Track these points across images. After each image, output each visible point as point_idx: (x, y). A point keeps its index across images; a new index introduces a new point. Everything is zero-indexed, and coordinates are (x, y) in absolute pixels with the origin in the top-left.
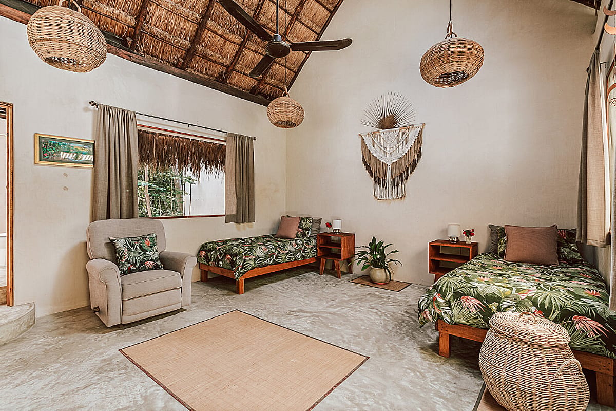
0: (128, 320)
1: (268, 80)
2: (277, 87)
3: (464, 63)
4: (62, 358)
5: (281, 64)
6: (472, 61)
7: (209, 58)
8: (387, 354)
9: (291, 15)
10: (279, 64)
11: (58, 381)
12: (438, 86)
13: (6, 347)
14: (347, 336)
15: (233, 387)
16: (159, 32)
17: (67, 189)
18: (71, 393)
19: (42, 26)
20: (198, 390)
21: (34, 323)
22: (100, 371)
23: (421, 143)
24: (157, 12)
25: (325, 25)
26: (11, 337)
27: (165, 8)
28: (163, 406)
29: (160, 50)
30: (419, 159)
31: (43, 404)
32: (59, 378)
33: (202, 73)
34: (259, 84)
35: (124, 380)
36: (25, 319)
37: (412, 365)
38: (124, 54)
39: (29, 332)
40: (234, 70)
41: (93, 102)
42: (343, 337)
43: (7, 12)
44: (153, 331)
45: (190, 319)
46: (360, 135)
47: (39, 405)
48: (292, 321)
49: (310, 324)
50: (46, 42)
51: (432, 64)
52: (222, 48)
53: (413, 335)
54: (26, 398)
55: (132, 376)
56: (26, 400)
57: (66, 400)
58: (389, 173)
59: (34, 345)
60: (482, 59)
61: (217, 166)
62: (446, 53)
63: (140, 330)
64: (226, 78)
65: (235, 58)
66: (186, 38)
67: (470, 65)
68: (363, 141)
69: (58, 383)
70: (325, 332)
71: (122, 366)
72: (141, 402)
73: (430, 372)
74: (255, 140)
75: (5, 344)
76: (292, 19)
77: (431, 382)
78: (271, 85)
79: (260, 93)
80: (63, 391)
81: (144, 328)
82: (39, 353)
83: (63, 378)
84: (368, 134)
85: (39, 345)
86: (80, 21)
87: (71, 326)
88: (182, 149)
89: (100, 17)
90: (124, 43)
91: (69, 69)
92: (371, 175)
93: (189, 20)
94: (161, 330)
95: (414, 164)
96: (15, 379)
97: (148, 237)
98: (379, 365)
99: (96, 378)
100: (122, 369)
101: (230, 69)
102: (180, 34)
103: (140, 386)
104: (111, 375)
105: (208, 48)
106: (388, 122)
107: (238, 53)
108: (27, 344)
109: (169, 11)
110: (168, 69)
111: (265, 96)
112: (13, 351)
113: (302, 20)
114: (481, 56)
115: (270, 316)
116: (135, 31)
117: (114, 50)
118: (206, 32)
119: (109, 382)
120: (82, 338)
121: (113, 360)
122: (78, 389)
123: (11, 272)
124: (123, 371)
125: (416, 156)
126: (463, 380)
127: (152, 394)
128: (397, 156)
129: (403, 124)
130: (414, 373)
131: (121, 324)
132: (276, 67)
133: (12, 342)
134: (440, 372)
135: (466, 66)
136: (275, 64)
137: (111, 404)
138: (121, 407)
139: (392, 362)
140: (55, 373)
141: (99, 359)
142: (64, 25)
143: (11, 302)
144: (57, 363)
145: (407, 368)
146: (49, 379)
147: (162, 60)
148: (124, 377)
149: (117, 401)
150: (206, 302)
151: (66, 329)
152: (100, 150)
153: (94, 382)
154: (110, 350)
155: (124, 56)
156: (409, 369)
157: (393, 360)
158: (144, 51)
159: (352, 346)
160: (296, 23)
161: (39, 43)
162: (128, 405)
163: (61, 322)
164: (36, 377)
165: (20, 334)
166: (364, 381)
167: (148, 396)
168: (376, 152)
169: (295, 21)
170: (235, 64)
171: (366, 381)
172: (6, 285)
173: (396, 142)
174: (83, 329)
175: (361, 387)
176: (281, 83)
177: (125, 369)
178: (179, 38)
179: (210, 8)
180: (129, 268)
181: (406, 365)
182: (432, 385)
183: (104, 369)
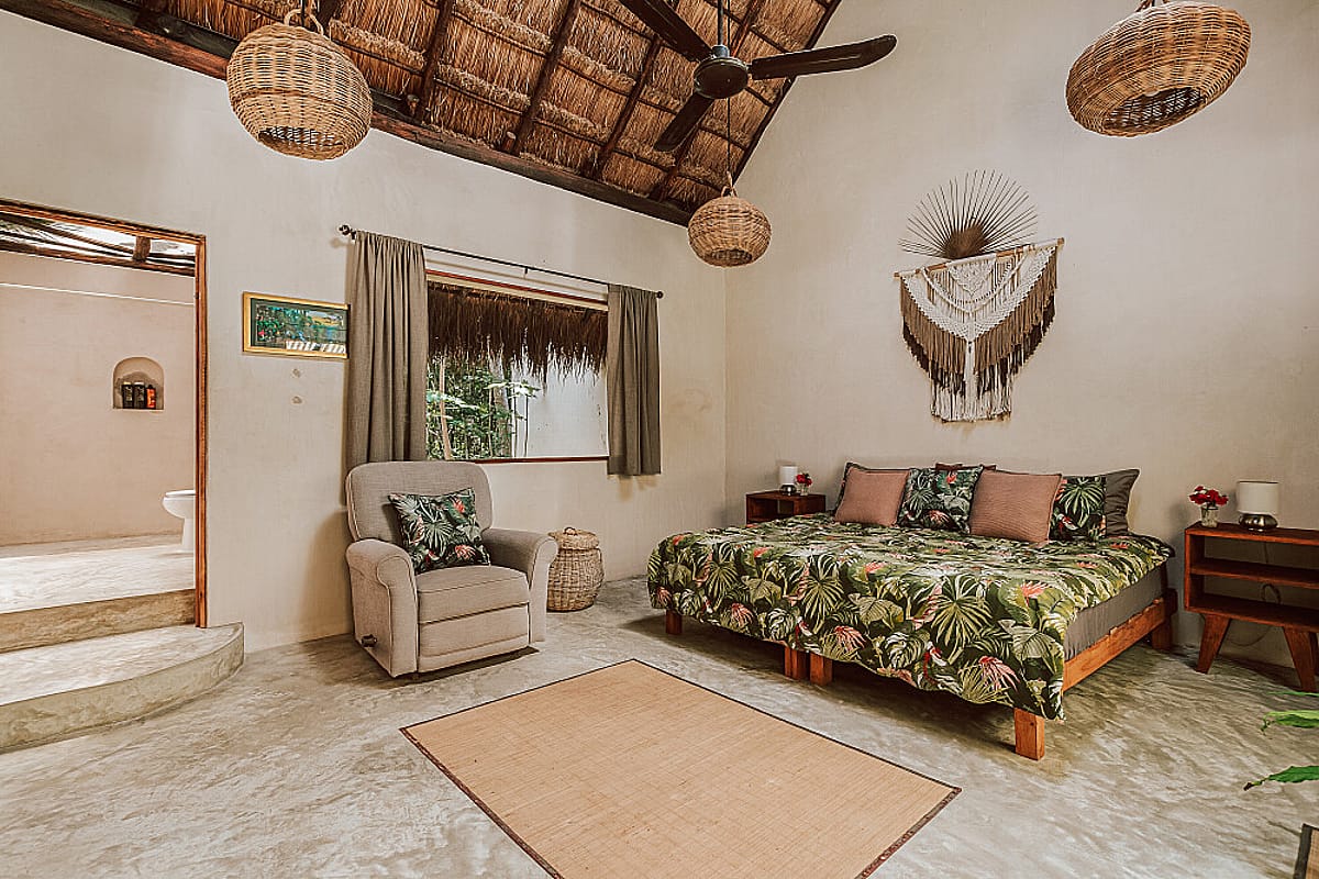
0: (429, 664)
1: (686, 167)
2: (706, 183)
3: (1192, 66)
4: (290, 735)
5: (715, 133)
6: (1214, 57)
7: (566, 127)
8: (995, 782)
9: (737, 20)
10: (710, 131)
11: (282, 783)
12: (1117, 134)
13: (192, 706)
14: (887, 733)
15: (643, 832)
16: (468, 78)
17: (300, 401)
18: (307, 808)
19: (253, 65)
20: (568, 831)
21: (242, 663)
22: (361, 767)
23: (1053, 286)
24: (466, 37)
25: (813, 35)
26: (200, 687)
27: (480, 29)
28: (488, 856)
29: (471, 118)
30: (1046, 324)
31: (253, 828)
32: (284, 775)
33: (551, 160)
34: (667, 178)
35: (407, 792)
36: (226, 654)
37: (1066, 816)
38: (403, 129)
39: (233, 681)
40: (616, 150)
41: (345, 226)
42: (878, 735)
43: (196, 59)
44: (462, 693)
45: (534, 674)
46: (896, 275)
47: (248, 829)
48: (752, 688)
49: (796, 700)
50: (261, 98)
51: (1103, 77)
52: (592, 106)
53: (1055, 741)
54: (224, 811)
55: (422, 783)
56: (225, 814)
57: (297, 824)
58: (970, 359)
59: (240, 705)
60: (1245, 48)
61: (579, 358)
62: (1139, 44)
63: (435, 690)
64: (601, 168)
65: (618, 124)
66: (521, 89)
67: (1209, 68)
68: (904, 288)
69: (282, 786)
70: (833, 720)
71: (403, 761)
72: (442, 843)
73: (1118, 839)
74: (660, 297)
75: (191, 701)
76: (740, 29)
77: (1129, 864)
78: (693, 178)
79: (669, 199)
80: (291, 803)
81: (442, 685)
82: (250, 723)
83: (292, 776)
84: (918, 271)
85: (250, 705)
86: (323, 50)
87: (306, 673)
88: (511, 323)
89: (359, 57)
90: (403, 106)
91: (302, 153)
92: (924, 366)
93: (528, 50)
94: (477, 692)
95: (1035, 337)
96: (207, 771)
97: (459, 496)
98: (978, 809)
99: (353, 782)
100: (403, 767)
101: (608, 148)
102: (510, 80)
103: (440, 807)
104: (382, 777)
105: (564, 107)
106: (966, 242)
107: (625, 115)
108: (229, 702)
109: (487, 33)
110: (485, 156)
111: (680, 203)
112: (204, 714)
113: (761, 30)
114: (1241, 39)
115: (702, 676)
116: (423, 81)
117: (385, 122)
118: (560, 73)
119: (378, 792)
120: (325, 698)
121: (386, 747)
122: (319, 802)
123: (202, 560)
124: (404, 773)
125: (1040, 316)
126: (1217, 867)
127: (463, 827)
128: (990, 319)
129: (1004, 243)
130: (1077, 837)
131: (416, 672)
132: (705, 139)
133: (203, 697)
134: (1148, 841)
135: (1196, 72)
136: (701, 133)
137: (383, 841)
138: (401, 851)
139: (1011, 805)
140: (277, 764)
141: (358, 742)
142: (293, 60)
143: (202, 621)
144: (281, 744)
145: (1056, 824)
146: (267, 776)
147: (474, 138)
148: (406, 784)
149: (395, 836)
150: (565, 638)
151: (298, 678)
152: (358, 322)
153: (350, 790)
154: (379, 726)
155: (402, 132)
156: (1061, 826)
157: (1014, 800)
158: (440, 122)
159: (902, 758)
160: (748, 37)
161: (249, 100)
162: (416, 846)
163: (289, 664)
164: (243, 770)
165: (217, 683)
166: (945, 844)
167: (454, 830)
168: (936, 313)
169: (747, 33)
170: (618, 137)
171: (950, 845)
172: (194, 587)
173: (988, 286)
174: (330, 681)
175: (939, 858)
176: (713, 175)
177: (408, 768)
178: (507, 90)
179: (570, 20)
180: (427, 558)
181: (1050, 814)
182: (1133, 873)
183: (367, 764)
